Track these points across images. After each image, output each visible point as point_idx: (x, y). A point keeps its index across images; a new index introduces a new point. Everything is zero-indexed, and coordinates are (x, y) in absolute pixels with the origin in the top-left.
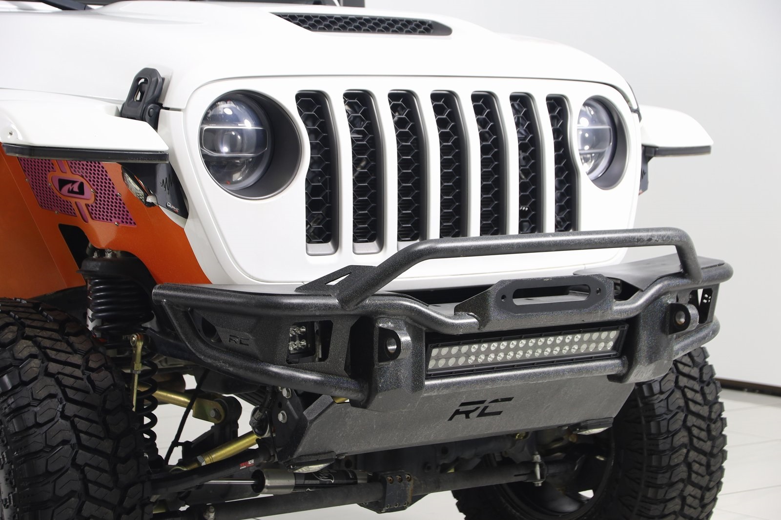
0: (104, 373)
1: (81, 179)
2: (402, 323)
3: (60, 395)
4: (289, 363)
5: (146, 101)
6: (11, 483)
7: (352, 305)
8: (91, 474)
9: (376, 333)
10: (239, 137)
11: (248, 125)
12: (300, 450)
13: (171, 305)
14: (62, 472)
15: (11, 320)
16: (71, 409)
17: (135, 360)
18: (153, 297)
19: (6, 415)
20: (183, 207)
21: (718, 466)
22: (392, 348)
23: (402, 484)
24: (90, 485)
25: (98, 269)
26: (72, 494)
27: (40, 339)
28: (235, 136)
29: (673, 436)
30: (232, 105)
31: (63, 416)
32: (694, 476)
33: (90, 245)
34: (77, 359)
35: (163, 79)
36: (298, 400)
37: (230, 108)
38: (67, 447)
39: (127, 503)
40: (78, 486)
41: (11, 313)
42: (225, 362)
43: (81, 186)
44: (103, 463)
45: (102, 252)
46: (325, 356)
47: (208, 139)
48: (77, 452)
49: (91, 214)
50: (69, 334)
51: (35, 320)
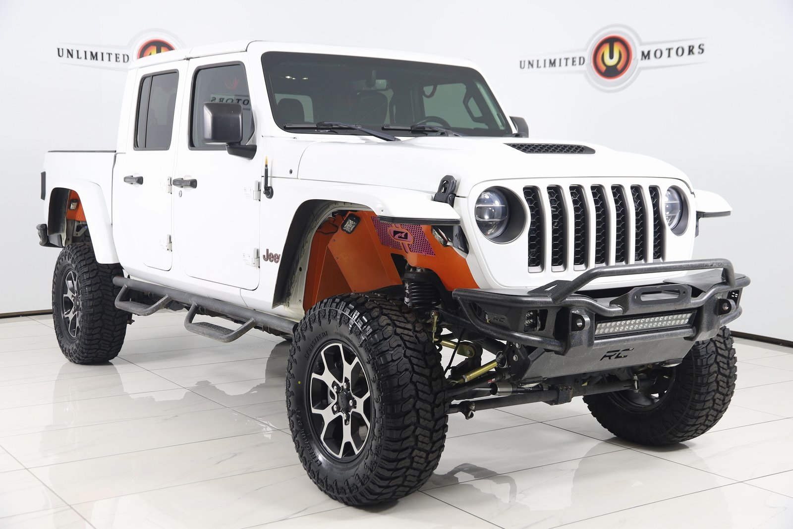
0: (423, 334)
1: (407, 231)
2: (583, 311)
3: (403, 345)
4: (525, 332)
5: (448, 193)
6: (380, 390)
7: (559, 302)
8: (420, 386)
9: (571, 316)
10: (493, 210)
11: (497, 204)
12: (526, 376)
13: (463, 300)
14: (406, 385)
15: (375, 305)
16: (409, 353)
17: (433, 325)
18: (453, 296)
19: (377, 355)
20: (466, 248)
21: (732, 383)
22: (580, 324)
23: (567, 391)
24: (419, 392)
25: (414, 278)
26: (411, 397)
27: (391, 315)
28: (491, 210)
29: (710, 367)
30: (489, 193)
31: (405, 356)
32: (720, 388)
33: (407, 264)
34: (409, 326)
35: (456, 181)
36: (524, 349)
37: (488, 195)
38: (408, 372)
39: (437, 402)
40: (413, 393)
41: (375, 301)
42: (491, 330)
44: (426, 381)
45: (415, 269)
46: (542, 328)
47: (479, 212)
48: (412, 375)
49: (410, 249)
50: (404, 313)
51: (387, 305)
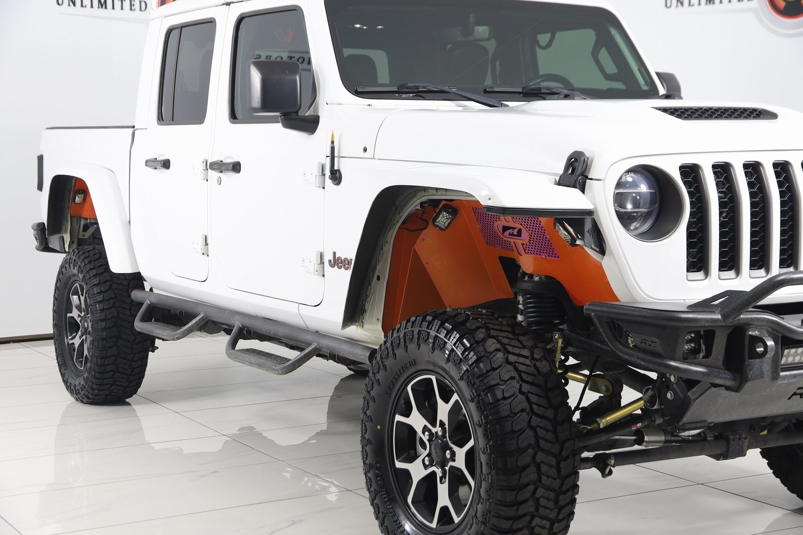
0: (544, 362)
1: (520, 227)
2: (765, 332)
3: (518, 378)
4: (684, 360)
5: (577, 174)
6: (488, 437)
7: (730, 319)
8: (541, 433)
9: (747, 339)
10: (638, 197)
11: (644, 188)
12: (685, 420)
13: (598, 318)
14: (522, 431)
15: (480, 325)
16: (526, 388)
17: (556, 352)
18: (585, 311)
19: (483, 391)
20: (601, 245)
22: (760, 349)
23: (741, 442)
24: (540, 440)
25: (530, 288)
26: (529, 446)
27: (501, 338)
28: (636, 197)
30: (632, 175)
31: (521, 392)
33: (521, 271)
34: (526, 352)
35: (588, 158)
36: (683, 384)
37: (631, 177)
38: (524, 414)
39: (564, 454)
40: (532, 441)
41: (479, 320)
42: (638, 358)
43: (520, 230)
44: (549, 426)
45: (531, 276)
46: (708, 355)
47: (619, 199)
48: (531, 418)
49: (525, 250)
50: (518, 335)
51: (495, 324)
